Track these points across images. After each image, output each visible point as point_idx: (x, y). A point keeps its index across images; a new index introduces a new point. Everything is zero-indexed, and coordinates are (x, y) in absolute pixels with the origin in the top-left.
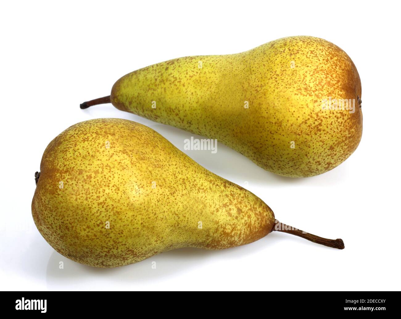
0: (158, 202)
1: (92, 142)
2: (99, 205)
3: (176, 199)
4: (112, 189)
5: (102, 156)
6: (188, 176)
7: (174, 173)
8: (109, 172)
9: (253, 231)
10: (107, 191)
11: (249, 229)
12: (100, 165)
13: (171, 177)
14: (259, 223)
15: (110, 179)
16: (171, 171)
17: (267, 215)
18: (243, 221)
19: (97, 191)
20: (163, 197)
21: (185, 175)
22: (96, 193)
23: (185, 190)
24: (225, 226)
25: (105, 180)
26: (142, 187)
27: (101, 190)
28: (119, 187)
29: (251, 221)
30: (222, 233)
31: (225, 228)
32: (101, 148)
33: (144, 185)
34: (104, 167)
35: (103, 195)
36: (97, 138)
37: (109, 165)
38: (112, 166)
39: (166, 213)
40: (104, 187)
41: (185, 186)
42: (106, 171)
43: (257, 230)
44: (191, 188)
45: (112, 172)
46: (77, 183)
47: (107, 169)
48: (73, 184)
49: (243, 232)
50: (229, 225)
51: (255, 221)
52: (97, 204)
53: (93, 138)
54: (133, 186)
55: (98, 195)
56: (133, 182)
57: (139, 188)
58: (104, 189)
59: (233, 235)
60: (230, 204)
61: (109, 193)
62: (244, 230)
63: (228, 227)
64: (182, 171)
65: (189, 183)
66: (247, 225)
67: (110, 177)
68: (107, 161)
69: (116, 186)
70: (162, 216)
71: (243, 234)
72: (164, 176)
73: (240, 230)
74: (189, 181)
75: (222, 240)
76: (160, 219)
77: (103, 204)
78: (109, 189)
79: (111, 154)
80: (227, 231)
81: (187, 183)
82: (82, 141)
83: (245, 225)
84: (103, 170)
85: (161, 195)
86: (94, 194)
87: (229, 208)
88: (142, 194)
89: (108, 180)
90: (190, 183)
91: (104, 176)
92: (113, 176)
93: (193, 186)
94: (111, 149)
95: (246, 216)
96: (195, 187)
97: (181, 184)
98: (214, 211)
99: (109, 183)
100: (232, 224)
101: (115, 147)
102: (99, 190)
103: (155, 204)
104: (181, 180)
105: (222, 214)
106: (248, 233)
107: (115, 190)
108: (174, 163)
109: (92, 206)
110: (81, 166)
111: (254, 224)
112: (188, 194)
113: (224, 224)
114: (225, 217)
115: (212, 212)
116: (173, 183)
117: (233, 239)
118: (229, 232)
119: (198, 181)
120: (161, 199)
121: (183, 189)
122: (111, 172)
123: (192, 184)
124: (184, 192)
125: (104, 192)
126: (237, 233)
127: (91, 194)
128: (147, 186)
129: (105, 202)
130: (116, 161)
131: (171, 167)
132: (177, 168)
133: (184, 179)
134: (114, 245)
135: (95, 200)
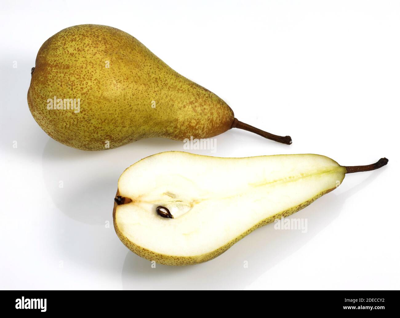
0: (133, 96)
1: (79, 42)
2: (82, 95)
3: (148, 94)
4: (93, 82)
5: (86, 54)
6: (160, 76)
7: (149, 73)
8: (92, 68)
9: (215, 126)
10: (90, 84)
11: (211, 124)
12: (85, 61)
13: (145, 76)
14: (220, 120)
15: (92, 73)
16: (146, 70)
17: (227, 114)
18: (206, 117)
19: (81, 83)
20: (138, 92)
21: (158, 75)
22: (80, 85)
23: (157, 87)
24: (190, 120)
25: (88, 74)
26: (120, 82)
27: (85, 82)
28: (100, 81)
29: (213, 118)
30: (188, 126)
31: (190, 122)
32: (86, 47)
33: (121, 80)
34: (88, 63)
35: (86, 87)
36: (84, 39)
37: (92, 62)
38: (94, 62)
39: (139, 105)
40: (87, 80)
41: (158, 84)
42: (89, 67)
43: (218, 125)
44: (162, 86)
45: (95, 68)
46: (65, 75)
47: (90, 65)
48: (61, 76)
49: (206, 126)
50: (194, 120)
51: (217, 118)
52: (81, 94)
53: (79, 39)
54: (112, 81)
55: (82, 86)
56: (112, 78)
57: (117, 83)
58: (87, 82)
59: (197, 129)
60: (196, 102)
61: (91, 86)
62: (207, 124)
63: (193, 121)
64: (155, 72)
65: (160, 82)
66: (210, 121)
67: (93, 72)
68: (91, 59)
69: (98, 80)
70: (136, 108)
71: (206, 128)
72: (139, 74)
73: (203, 124)
74: (161, 80)
75: (187, 132)
76: (135, 110)
77: (86, 95)
78: (91, 82)
79: (94, 53)
80: (192, 125)
81: (159, 82)
82: (70, 41)
83: (208, 121)
84: (87, 66)
85: (135, 90)
86: (79, 85)
87: (194, 105)
88: (119, 88)
89: (91, 75)
90: (162, 82)
91: (87, 71)
92: (95, 71)
93: (164, 85)
94: (95, 49)
95: (209, 113)
96: (166, 85)
97: (153, 82)
98: (181, 107)
99: (91, 77)
100: (196, 119)
101: (98, 47)
102: (82, 83)
103: (131, 97)
104: (154, 79)
105: (188, 110)
106: (210, 127)
107: (97, 83)
108: (149, 65)
109: (76, 95)
110: (69, 61)
111: (216, 120)
112: (159, 91)
113: (190, 118)
114: (191, 112)
115: (180, 107)
116: (147, 81)
117: (197, 132)
118: (194, 126)
119: (169, 80)
120: (135, 93)
121: (155, 87)
122: (93, 68)
123: (163, 83)
124: (156, 89)
125: (87, 85)
126: (201, 127)
127: (76, 86)
128: (124, 82)
129: (87, 93)
130: (98, 58)
131: (146, 68)
132: (151, 69)
133: (156, 78)
134: (95, 130)
135: (79, 91)
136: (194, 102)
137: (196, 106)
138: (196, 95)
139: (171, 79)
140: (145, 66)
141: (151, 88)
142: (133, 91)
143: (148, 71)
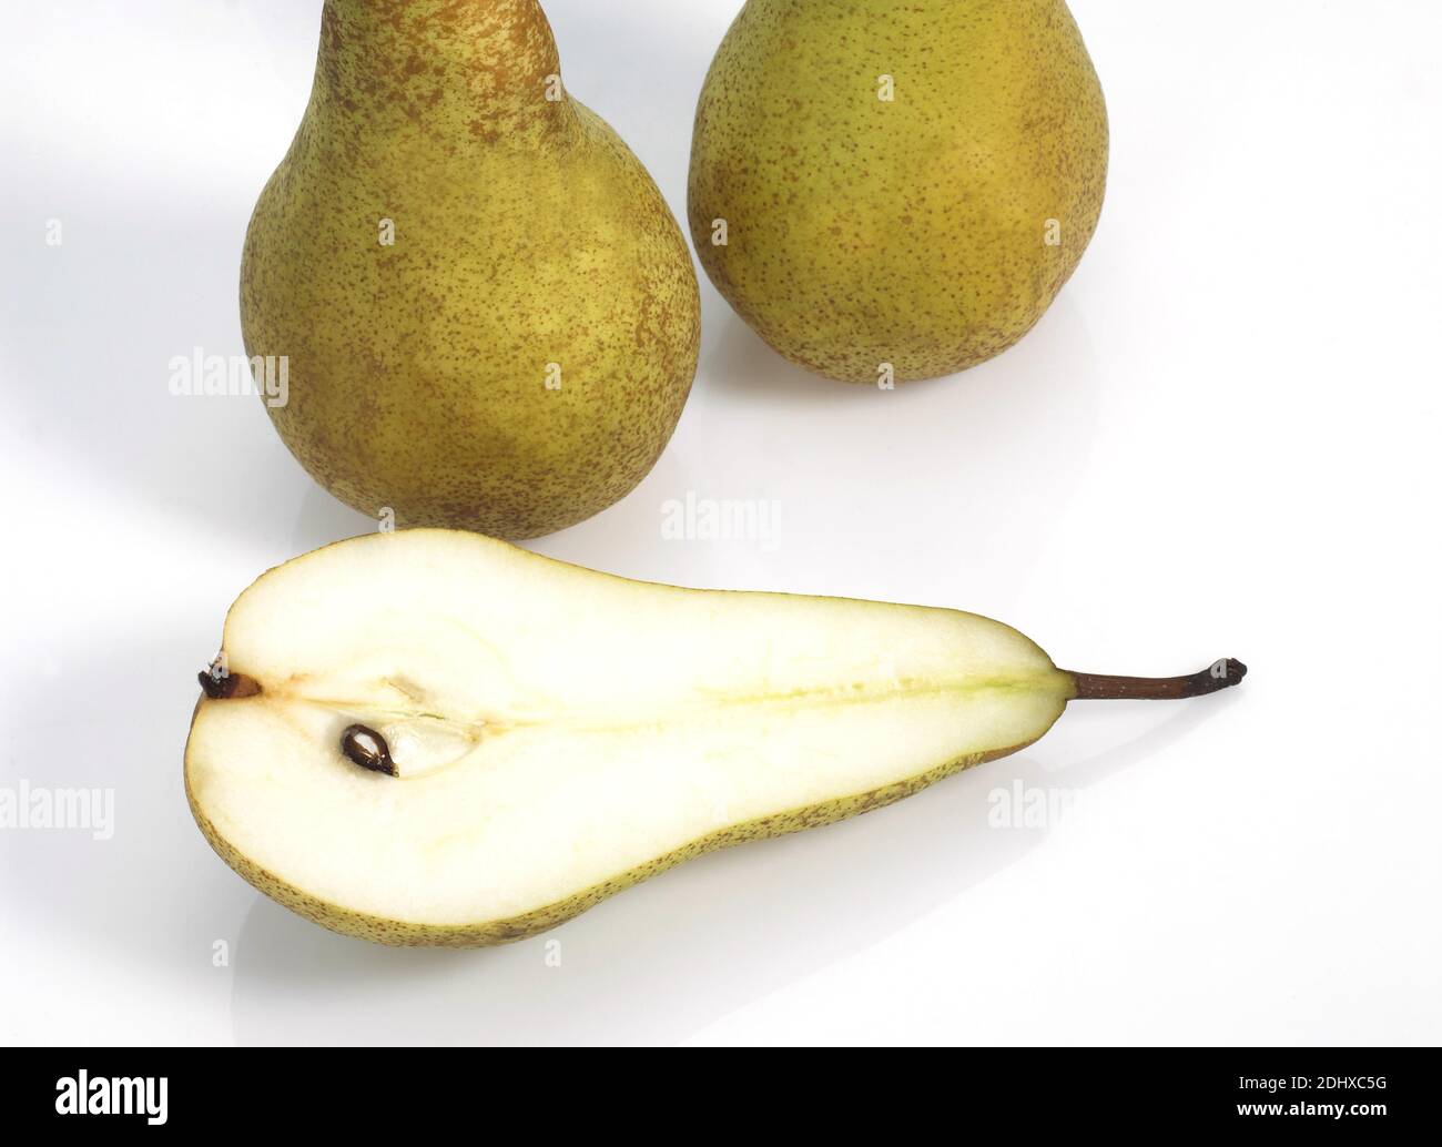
136: (407, 106)
137: (420, 97)
138: (376, 98)
139: (356, 198)
140: (352, 312)
141: (424, 283)
142: (465, 358)
143: (365, 298)
